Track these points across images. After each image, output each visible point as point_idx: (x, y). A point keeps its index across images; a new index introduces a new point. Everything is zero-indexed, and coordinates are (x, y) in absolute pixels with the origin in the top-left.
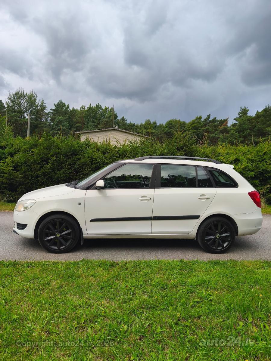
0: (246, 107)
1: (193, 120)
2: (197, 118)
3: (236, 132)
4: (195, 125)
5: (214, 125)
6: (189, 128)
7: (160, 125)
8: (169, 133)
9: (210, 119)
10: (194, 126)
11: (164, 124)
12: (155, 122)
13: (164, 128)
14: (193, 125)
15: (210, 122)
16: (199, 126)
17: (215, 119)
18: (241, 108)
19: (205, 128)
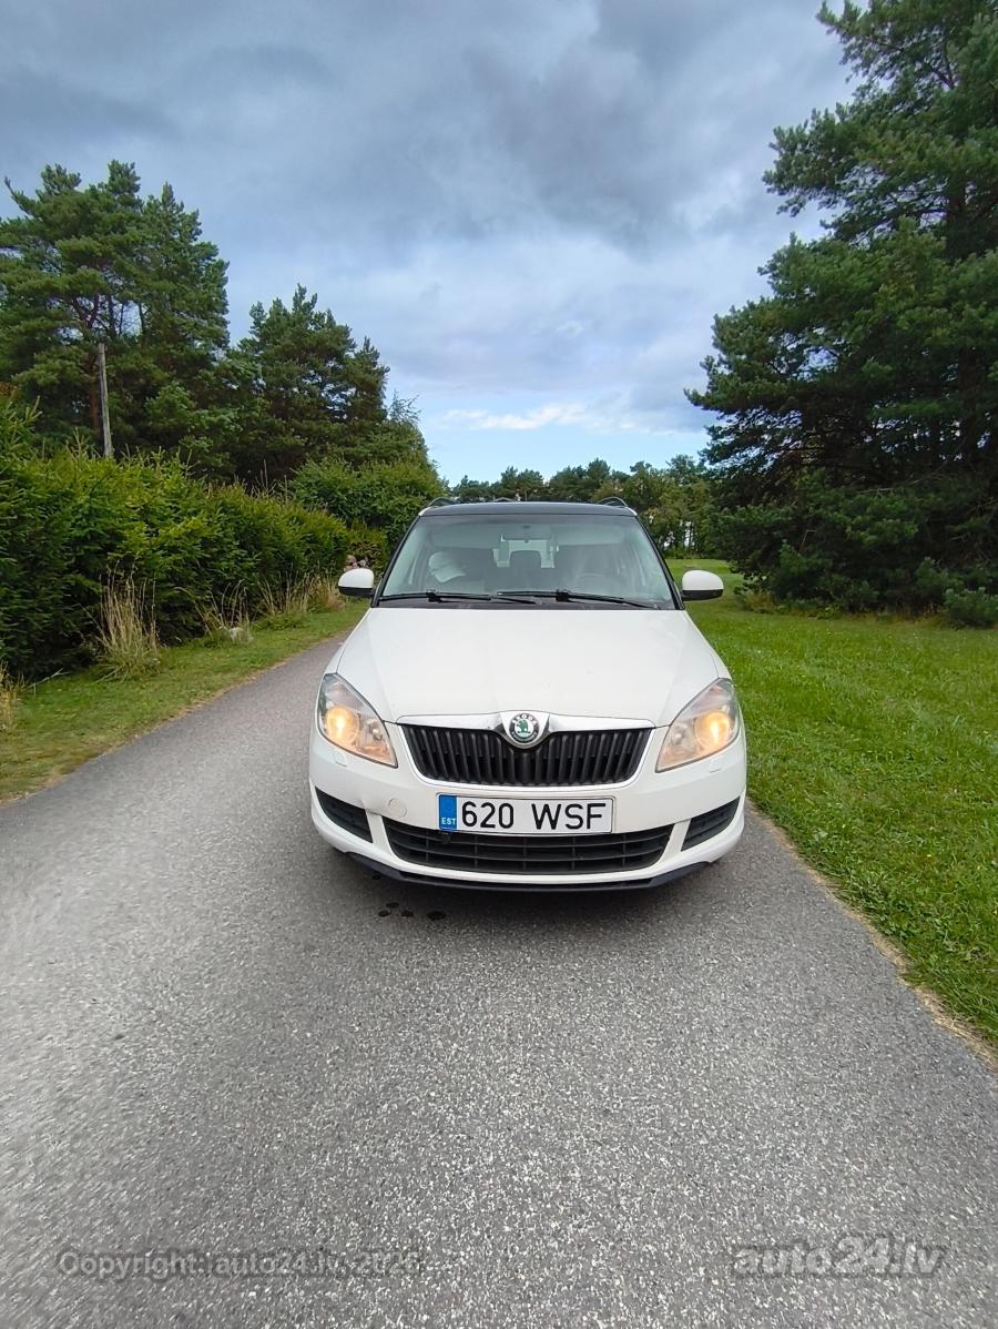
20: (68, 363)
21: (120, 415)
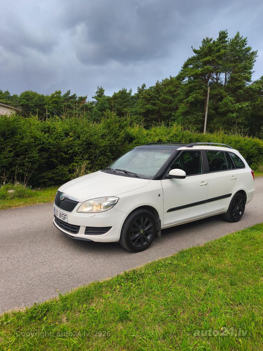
0: (102, 87)
1: (52, 94)
2: (56, 92)
3: (99, 110)
4: (55, 99)
5: (75, 102)
6: (49, 101)
7: (14, 96)
8: (27, 105)
9: (70, 95)
10: (55, 101)
11: (19, 95)
12: (8, 91)
13: (20, 99)
14: (53, 99)
15: (71, 98)
16: (60, 101)
17: (75, 95)
18: (98, 87)
19: (66, 104)
20: (198, 94)
21: (211, 108)
